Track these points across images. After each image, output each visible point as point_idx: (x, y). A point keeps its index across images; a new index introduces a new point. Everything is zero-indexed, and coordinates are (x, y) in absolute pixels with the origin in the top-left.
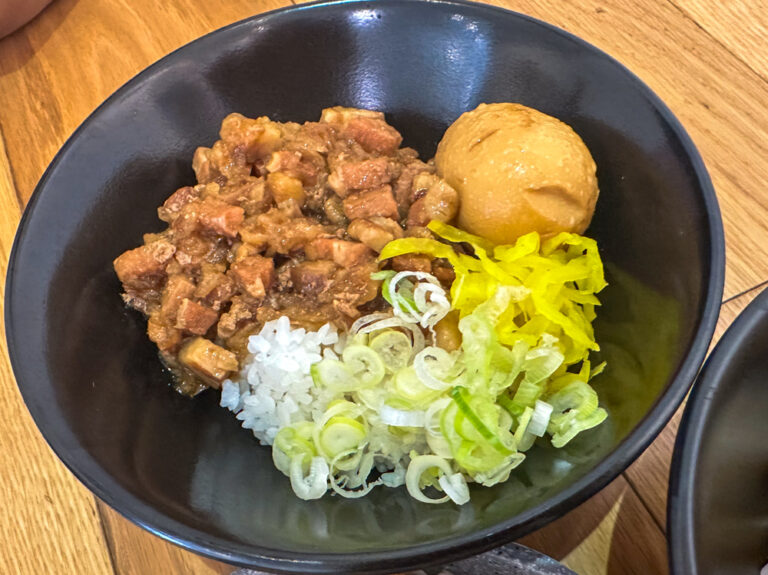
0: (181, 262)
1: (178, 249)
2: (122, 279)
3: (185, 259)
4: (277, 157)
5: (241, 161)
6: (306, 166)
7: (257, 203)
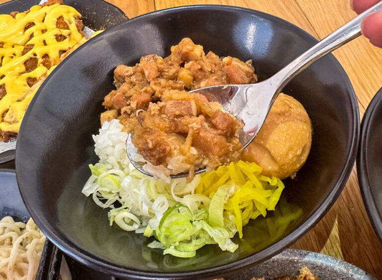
0: (132, 79)
1: (133, 74)
2: (114, 73)
3: (133, 79)
4: (191, 63)
5: (179, 57)
6: (200, 73)
7: (168, 75)
